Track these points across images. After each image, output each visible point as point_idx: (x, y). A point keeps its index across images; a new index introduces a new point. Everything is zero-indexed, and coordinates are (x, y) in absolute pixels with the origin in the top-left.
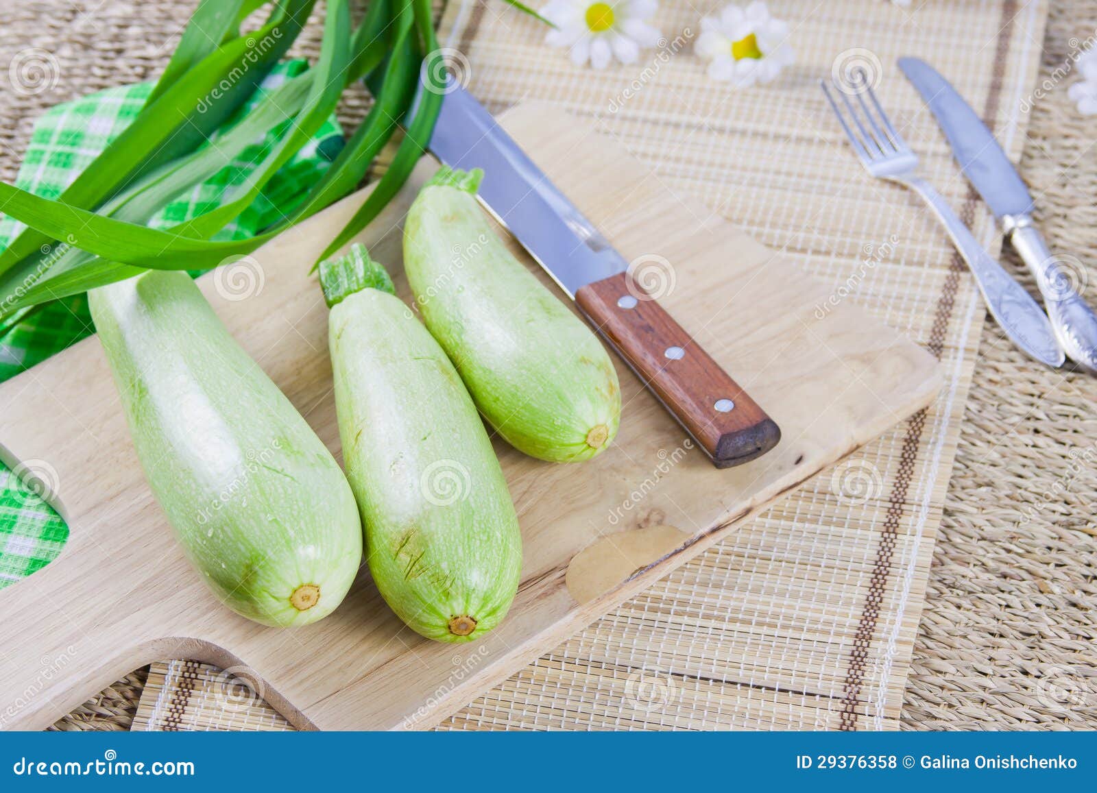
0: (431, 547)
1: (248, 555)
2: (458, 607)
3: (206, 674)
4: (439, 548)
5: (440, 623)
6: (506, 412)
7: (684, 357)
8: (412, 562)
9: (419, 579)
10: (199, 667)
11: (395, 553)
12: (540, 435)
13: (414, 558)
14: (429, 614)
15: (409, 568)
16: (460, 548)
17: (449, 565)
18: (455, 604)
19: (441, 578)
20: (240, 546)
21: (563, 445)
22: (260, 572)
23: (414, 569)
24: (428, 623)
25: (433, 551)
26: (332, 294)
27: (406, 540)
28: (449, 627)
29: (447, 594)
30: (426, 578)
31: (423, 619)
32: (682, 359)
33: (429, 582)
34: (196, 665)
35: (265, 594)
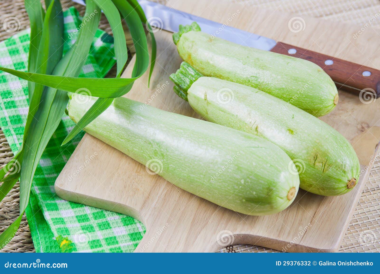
0: (330, 156)
1: (266, 183)
2: (350, 176)
3: (238, 249)
4: (333, 155)
5: (343, 185)
6: (297, 102)
7: (334, 62)
8: (324, 165)
9: (330, 170)
10: (233, 248)
11: (313, 164)
12: (316, 106)
13: (324, 163)
14: (338, 183)
15: (323, 168)
16: (341, 152)
17: (340, 160)
18: (348, 175)
19: (340, 166)
20: (260, 181)
21: (326, 107)
22: (274, 189)
23: (326, 167)
24: (338, 188)
25: (331, 157)
26: (184, 86)
27: (316, 158)
28: (348, 186)
29: (345, 172)
30: (333, 168)
31: (336, 187)
32: (333, 63)
33: (335, 170)
34: (231, 247)
35: (278, 198)
